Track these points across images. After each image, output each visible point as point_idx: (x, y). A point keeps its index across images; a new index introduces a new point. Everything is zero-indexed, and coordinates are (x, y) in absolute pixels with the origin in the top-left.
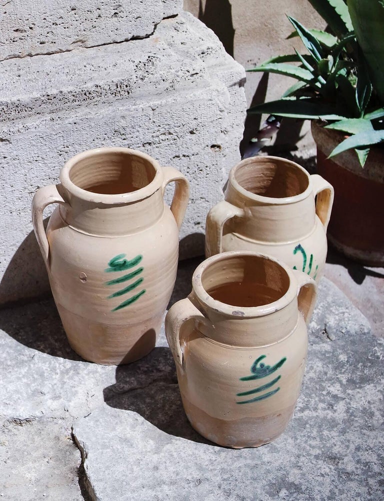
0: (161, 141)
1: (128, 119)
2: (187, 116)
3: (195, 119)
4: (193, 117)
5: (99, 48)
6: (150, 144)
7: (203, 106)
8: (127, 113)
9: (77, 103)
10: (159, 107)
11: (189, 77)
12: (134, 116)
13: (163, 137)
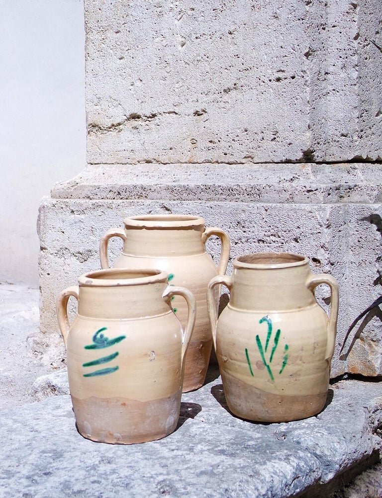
0: (271, 242)
1: (247, 213)
2: (291, 222)
3: (298, 227)
4: (296, 225)
5: (262, 165)
6: (263, 241)
7: (305, 217)
8: (247, 208)
9: (224, 197)
10: (270, 208)
11: (306, 193)
12: (251, 212)
13: (272, 238)
